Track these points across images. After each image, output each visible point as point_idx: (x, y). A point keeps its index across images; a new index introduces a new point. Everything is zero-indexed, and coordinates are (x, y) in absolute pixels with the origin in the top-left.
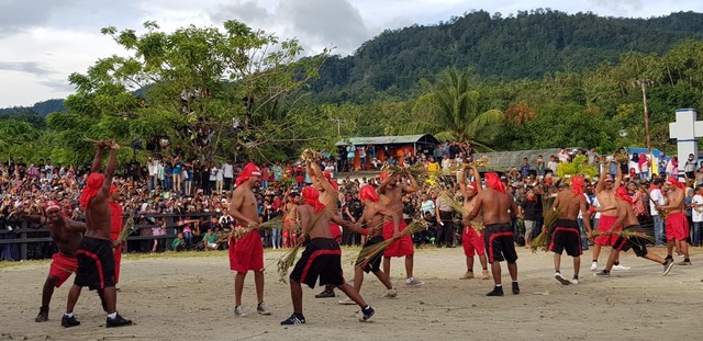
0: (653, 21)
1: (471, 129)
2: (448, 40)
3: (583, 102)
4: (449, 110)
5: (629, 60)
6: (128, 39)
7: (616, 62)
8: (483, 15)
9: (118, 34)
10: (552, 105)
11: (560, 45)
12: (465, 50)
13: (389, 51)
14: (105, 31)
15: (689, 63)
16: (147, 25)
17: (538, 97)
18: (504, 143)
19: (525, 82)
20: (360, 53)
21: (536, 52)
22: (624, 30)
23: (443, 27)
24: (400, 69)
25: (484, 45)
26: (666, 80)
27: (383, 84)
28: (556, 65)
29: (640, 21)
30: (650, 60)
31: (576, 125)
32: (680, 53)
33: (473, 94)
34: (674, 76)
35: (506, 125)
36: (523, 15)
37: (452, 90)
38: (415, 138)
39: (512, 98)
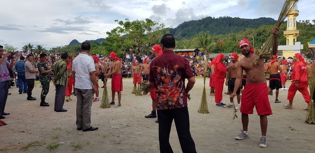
0: (254, 19)
1: (208, 47)
2: (201, 24)
3: (236, 41)
4: (202, 43)
5: (248, 30)
6: (121, 23)
7: (245, 30)
8: (210, 18)
9: (119, 22)
10: (229, 42)
11: (230, 26)
12: (205, 27)
13: (185, 27)
14: (115, 21)
15: (264, 31)
16: (126, 19)
17: (224, 39)
18: (216, 51)
19: (221, 35)
20: (178, 27)
21: (223, 28)
22: (247, 22)
23: (200, 21)
24: (188, 32)
25: (210, 25)
26: (258, 35)
27: (184, 35)
28: (229, 31)
29: (251, 19)
30: (253, 30)
31: (236, 47)
32: (261, 28)
33: (209, 38)
34: (259, 34)
35: (217, 47)
36: (220, 18)
37: (203, 37)
38: (194, 50)
39: (217, 39)
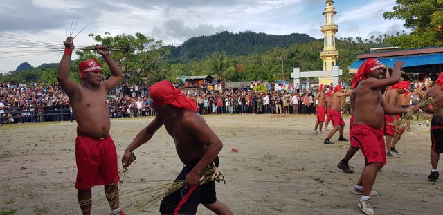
0: (285, 36)
1: (224, 74)
2: (215, 41)
3: (261, 64)
4: (216, 67)
5: (277, 50)
6: (98, 38)
7: (272, 50)
8: (227, 33)
9: (94, 36)
10: (251, 65)
11: (254, 44)
12: (221, 45)
13: (194, 45)
14: (90, 35)
15: (297, 51)
16: (106, 33)
17: (246, 62)
18: (235, 79)
19: (242, 57)
20: (183, 45)
21: (245, 46)
22: (275, 39)
23: (213, 36)
24: (198, 51)
25: (228, 43)
26: (289, 57)
27: (192, 57)
28: (252, 52)
29: (281, 36)
30: (284, 50)
31: (260, 73)
32: (293, 48)
33: (225, 61)
34: (292, 55)
35: (236, 73)
36: (241, 33)
37: (217, 60)
38: (205, 77)
39: (237, 63)
